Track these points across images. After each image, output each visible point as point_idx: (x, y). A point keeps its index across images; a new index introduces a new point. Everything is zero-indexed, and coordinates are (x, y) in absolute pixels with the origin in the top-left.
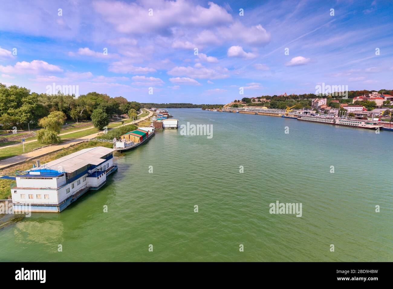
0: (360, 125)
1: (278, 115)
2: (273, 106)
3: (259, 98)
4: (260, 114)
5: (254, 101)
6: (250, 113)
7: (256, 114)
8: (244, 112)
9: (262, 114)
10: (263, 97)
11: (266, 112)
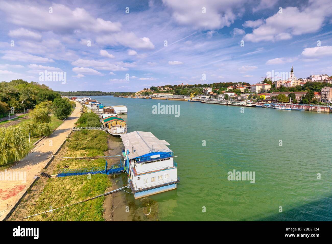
0: (244, 105)
1: (184, 100)
2: (177, 93)
3: (163, 87)
4: (169, 99)
5: (160, 89)
6: (161, 99)
7: (166, 99)
8: (156, 98)
9: (171, 99)
10: (166, 86)
11: (174, 98)
